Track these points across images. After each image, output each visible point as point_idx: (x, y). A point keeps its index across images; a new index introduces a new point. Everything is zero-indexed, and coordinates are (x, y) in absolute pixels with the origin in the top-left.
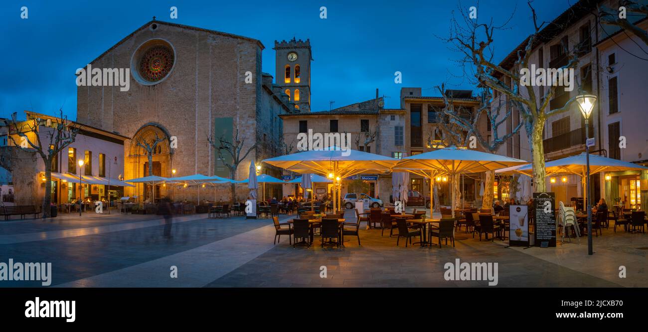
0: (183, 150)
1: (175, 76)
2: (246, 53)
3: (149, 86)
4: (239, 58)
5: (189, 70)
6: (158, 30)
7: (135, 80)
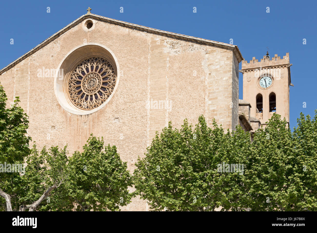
1: (118, 102)
2: (218, 67)
3: (81, 116)
4: (208, 75)
5: (137, 93)
6: (94, 30)
7: (60, 106)
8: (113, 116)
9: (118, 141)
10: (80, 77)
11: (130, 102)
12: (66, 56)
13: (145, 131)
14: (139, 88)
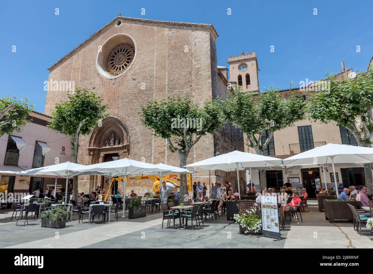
0: (140, 141)
1: (135, 68)
2: (200, 39)
3: (112, 79)
4: (194, 45)
5: (147, 62)
6: (122, 26)
7: (99, 74)
8: (132, 78)
9: (134, 94)
10: (114, 57)
11: (143, 68)
12: (104, 43)
13: (152, 86)
14: (149, 58)
